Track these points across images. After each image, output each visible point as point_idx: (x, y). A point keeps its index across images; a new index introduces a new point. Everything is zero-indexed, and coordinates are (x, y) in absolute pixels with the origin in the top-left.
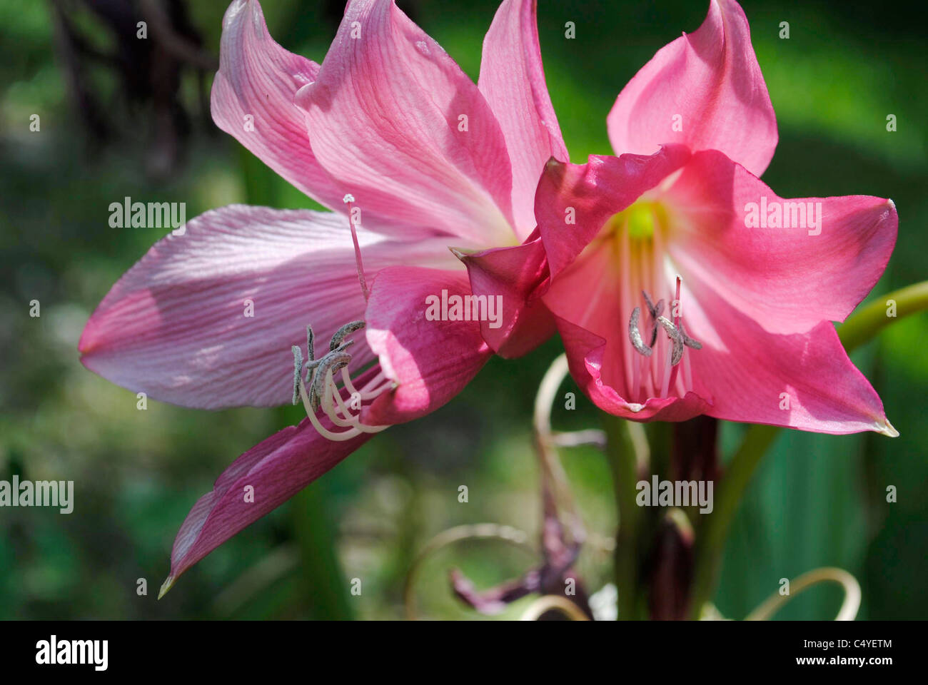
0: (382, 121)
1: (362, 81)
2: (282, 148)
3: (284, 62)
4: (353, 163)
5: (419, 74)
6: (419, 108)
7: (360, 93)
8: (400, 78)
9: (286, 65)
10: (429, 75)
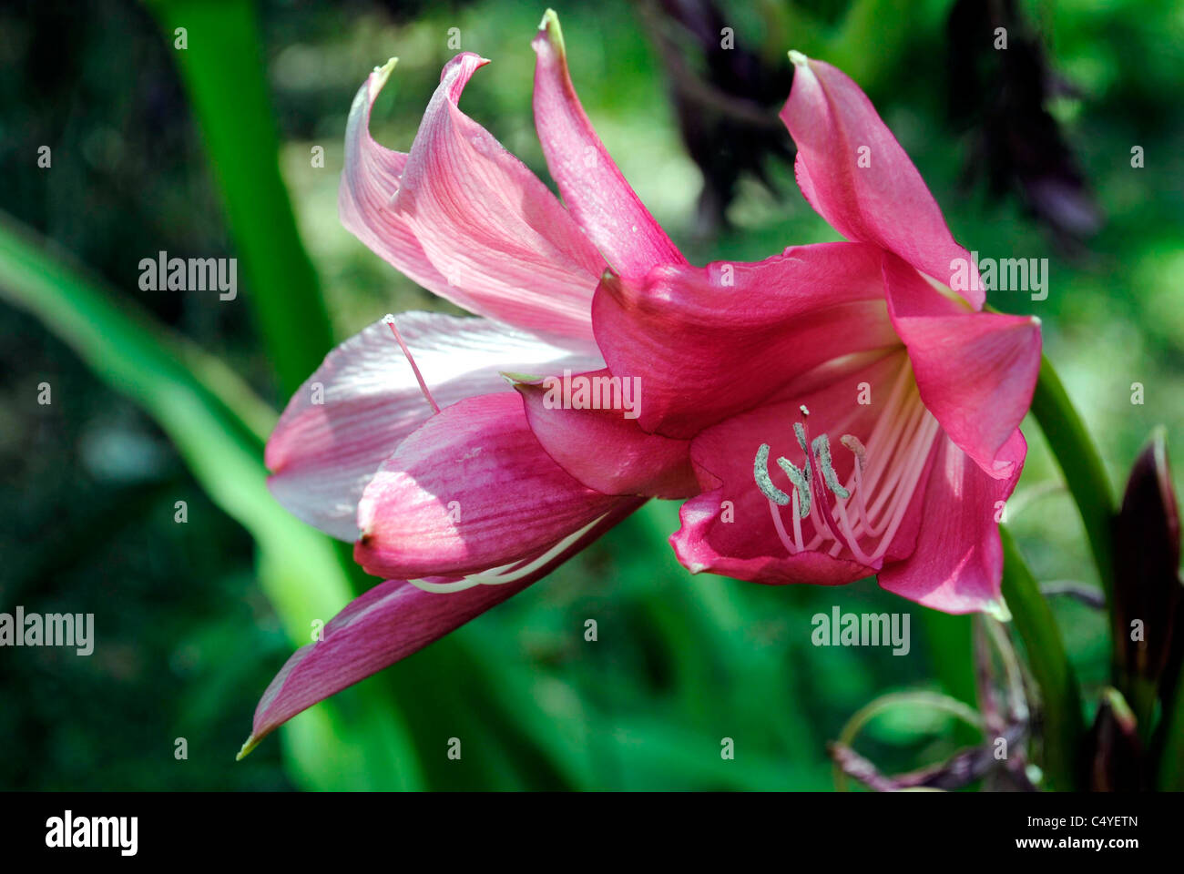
0: (469, 227)
1: (436, 184)
2: (410, 255)
3: (386, 162)
4: (472, 275)
5: (483, 175)
6: (497, 213)
7: (437, 195)
8: (469, 180)
9: (389, 165)
10: (492, 176)
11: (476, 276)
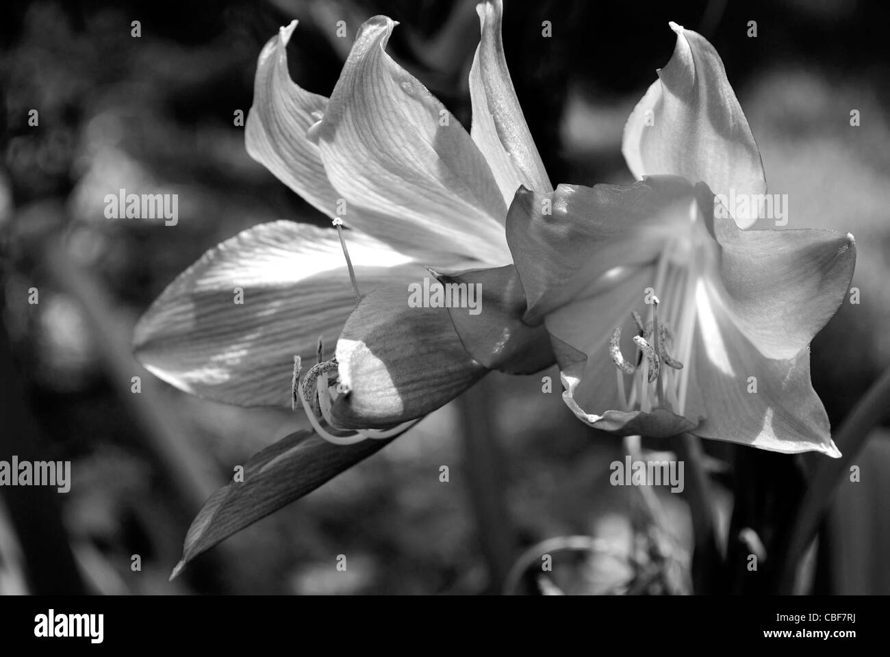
0: (382, 155)
1: (360, 119)
2: (308, 178)
3: (303, 101)
4: (366, 193)
5: (407, 113)
6: (412, 143)
7: (359, 129)
8: (392, 116)
9: (305, 104)
10: (416, 113)
11: (370, 196)
